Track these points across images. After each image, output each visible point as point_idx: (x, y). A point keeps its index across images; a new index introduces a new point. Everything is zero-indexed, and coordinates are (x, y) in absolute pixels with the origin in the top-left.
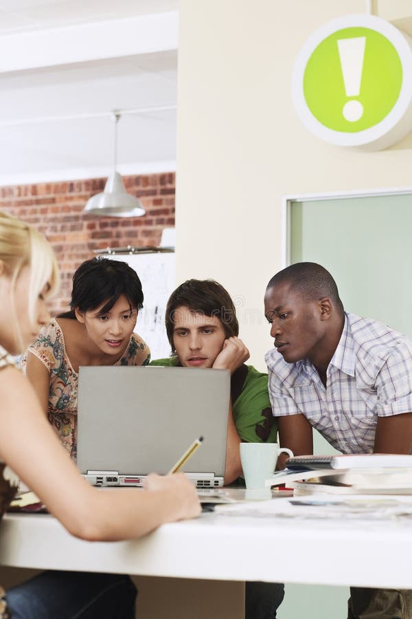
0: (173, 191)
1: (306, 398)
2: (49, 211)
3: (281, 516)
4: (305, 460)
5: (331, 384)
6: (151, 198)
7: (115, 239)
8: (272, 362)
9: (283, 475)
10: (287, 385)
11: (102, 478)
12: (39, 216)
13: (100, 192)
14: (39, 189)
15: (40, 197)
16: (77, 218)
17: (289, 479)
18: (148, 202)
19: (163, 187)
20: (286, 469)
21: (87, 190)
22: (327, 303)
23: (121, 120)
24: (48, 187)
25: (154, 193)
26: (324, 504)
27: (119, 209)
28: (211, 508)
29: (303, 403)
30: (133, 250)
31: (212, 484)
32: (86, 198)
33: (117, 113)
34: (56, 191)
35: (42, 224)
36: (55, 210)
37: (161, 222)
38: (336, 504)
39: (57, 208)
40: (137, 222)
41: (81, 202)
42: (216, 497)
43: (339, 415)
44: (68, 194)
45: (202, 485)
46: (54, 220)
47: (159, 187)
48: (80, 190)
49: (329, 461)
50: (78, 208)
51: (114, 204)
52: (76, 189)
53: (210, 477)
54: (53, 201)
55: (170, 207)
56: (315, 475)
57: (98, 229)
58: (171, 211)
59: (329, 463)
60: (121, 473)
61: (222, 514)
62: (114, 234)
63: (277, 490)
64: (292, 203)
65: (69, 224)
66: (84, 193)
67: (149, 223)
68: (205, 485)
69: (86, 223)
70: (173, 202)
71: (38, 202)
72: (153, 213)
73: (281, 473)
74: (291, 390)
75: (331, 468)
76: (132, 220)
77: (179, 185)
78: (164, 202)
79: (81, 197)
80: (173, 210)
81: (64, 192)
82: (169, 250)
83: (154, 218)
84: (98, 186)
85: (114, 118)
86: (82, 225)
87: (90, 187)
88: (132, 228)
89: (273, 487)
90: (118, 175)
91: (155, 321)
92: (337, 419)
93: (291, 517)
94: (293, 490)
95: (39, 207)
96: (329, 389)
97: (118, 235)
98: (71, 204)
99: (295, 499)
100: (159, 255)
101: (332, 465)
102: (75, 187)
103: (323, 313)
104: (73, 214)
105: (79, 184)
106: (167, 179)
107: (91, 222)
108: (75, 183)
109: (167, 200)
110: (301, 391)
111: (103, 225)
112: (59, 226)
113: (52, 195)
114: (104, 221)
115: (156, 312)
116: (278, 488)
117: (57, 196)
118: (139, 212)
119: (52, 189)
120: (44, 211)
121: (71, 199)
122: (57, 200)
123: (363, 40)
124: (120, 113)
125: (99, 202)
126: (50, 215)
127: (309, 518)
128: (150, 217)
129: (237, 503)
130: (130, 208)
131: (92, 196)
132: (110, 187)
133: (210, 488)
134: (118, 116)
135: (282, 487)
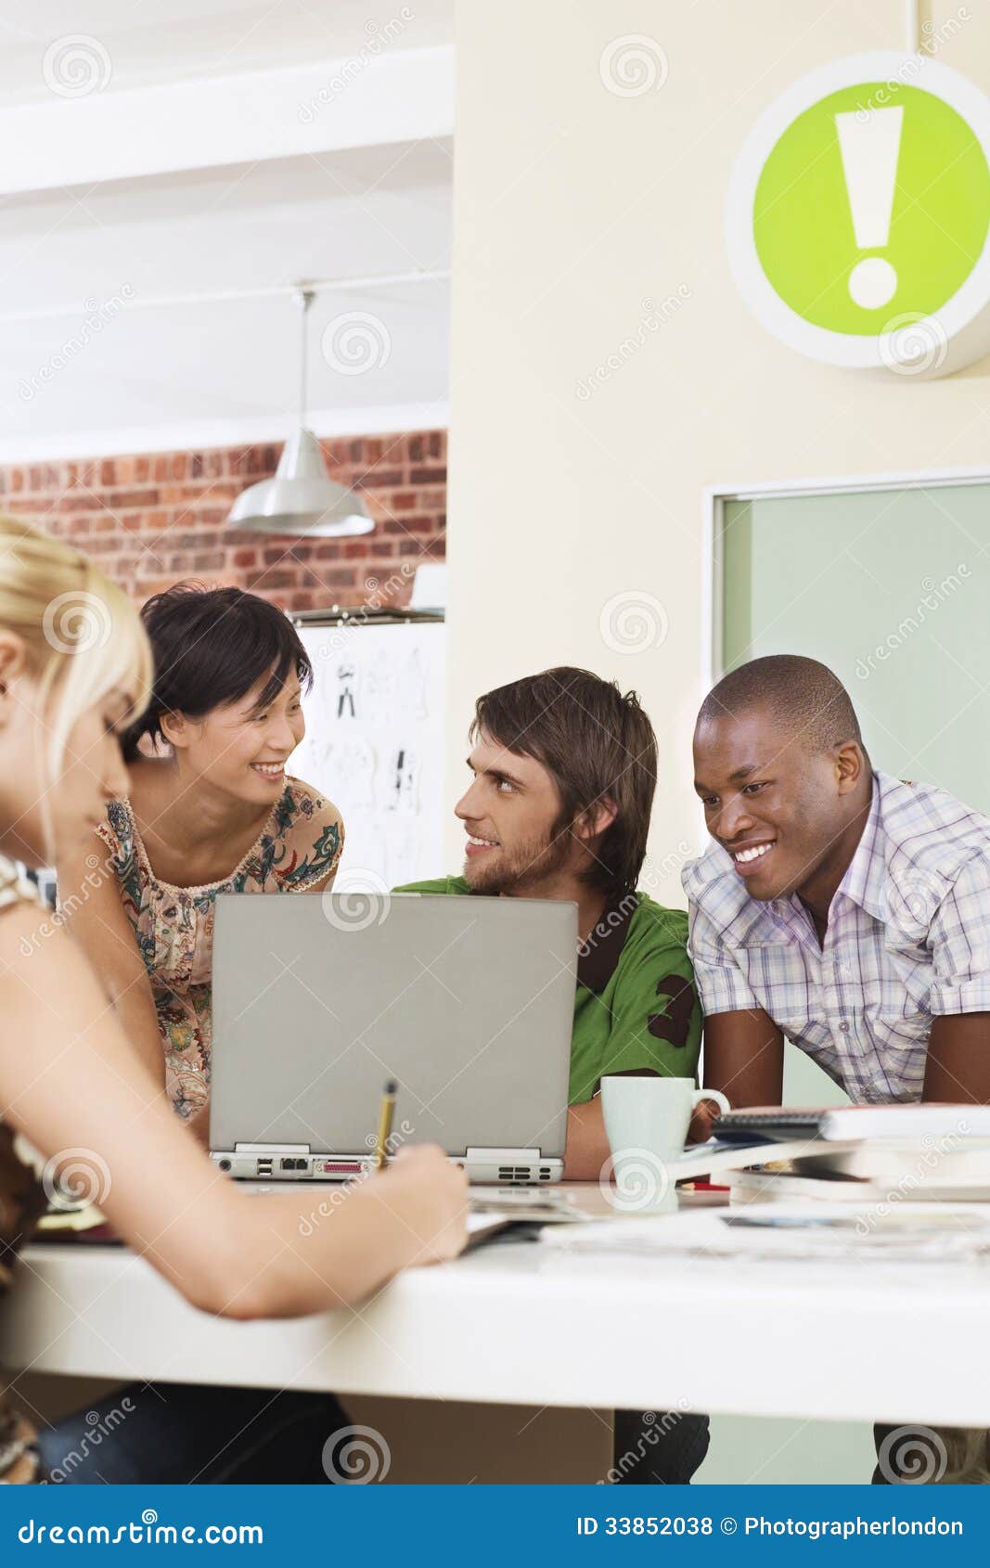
0: (440, 476)
1: (775, 973)
2: (144, 522)
3: (699, 1252)
4: (759, 1117)
5: (836, 942)
6: (388, 492)
7: (301, 590)
8: (697, 888)
9: (704, 1155)
10: (731, 943)
11: (269, 1162)
12: (118, 533)
13: (267, 478)
14: (118, 469)
15: (122, 489)
16: (210, 539)
17: (721, 1164)
18: (383, 499)
19: (418, 465)
20: (713, 1140)
21: (235, 471)
22: (850, 755)
23: (317, 303)
24: (142, 465)
25: (394, 479)
26: (804, 1225)
27: (310, 518)
28: (534, 1232)
29: (767, 987)
30: (345, 615)
31: (535, 1175)
32: (233, 492)
33: (307, 289)
34: (160, 475)
35: (124, 553)
36: (159, 521)
37: (411, 549)
38: (833, 1224)
39: (164, 515)
40: (354, 548)
41: (221, 502)
42: (545, 1207)
43: (849, 1018)
44: (190, 483)
45: (511, 1177)
46: (154, 544)
47: (407, 466)
48: (219, 472)
49: (814, 1121)
50: (214, 516)
51: (299, 506)
52: (209, 471)
53: (528, 1158)
54: (154, 497)
55: (432, 513)
56: (780, 1153)
57: (260, 565)
58: (435, 523)
59: (814, 1127)
60: (315, 1147)
61: (558, 1248)
62: (300, 578)
63: (690, 1190)
64: (727, 505)
65: (191, 554)
66: (226, 479)
67: (384, 551)
68: (517, 1177)
69: (231, 552)
70: (440, 500)
71: (117, 501)
72: (391, 527)
73: (699, 1150)
74: (741, 955)
75: (821, 1138)
76: (343, 543)
77: (454, 460)
78: (419, 501)
79: (218, 490)
80: (442, 521)
81: (179, 477)
82: (432, 616)
83: (395, 539)
84: (262, 462)
85: (299, 300)
86: (223, 555)
87: (243, 466)
88: (341, 564)
89: (680, 1183)
90: (309, 437)
91: (398, 786)
92: (845, 1027)
93: (723, 1255)
94: (727, 1189)
95: (118, 514)
96: (828, 953)
97: (309, 581)
98: (195, 505)
99: (734, 1211)
100: (407, 628)
101: (822, 1130)
102: (206, 464)
103: (842, 778)
104: (200, 528)
105: (216, 458)
106: (426, 446)
107: (245, 548)
108: (206, 455)
109: (426, 496)
110: (765, 958)
111: (273, 556)
112: (167, 558)
113: (150, 485)
114: (274, 546)
115: (400, 765)
116: (692, 1185)
117: (163, 487)
118: (359, 525)
119: (152, 469)
120: (131, 523)
121: (197, 492)
122: (163, 496)
123: (895, 114)
124: (314, 288)
125: (262, 502)
126: (146, 532)
127: (767, 1257)
128: (385, 538)
129: (594, 1221)
130: (338, 516)
131: (246, 486)
132: (289, 465)
133: (530, 1184)
134: (309, 296)
135: (702, 1182)
